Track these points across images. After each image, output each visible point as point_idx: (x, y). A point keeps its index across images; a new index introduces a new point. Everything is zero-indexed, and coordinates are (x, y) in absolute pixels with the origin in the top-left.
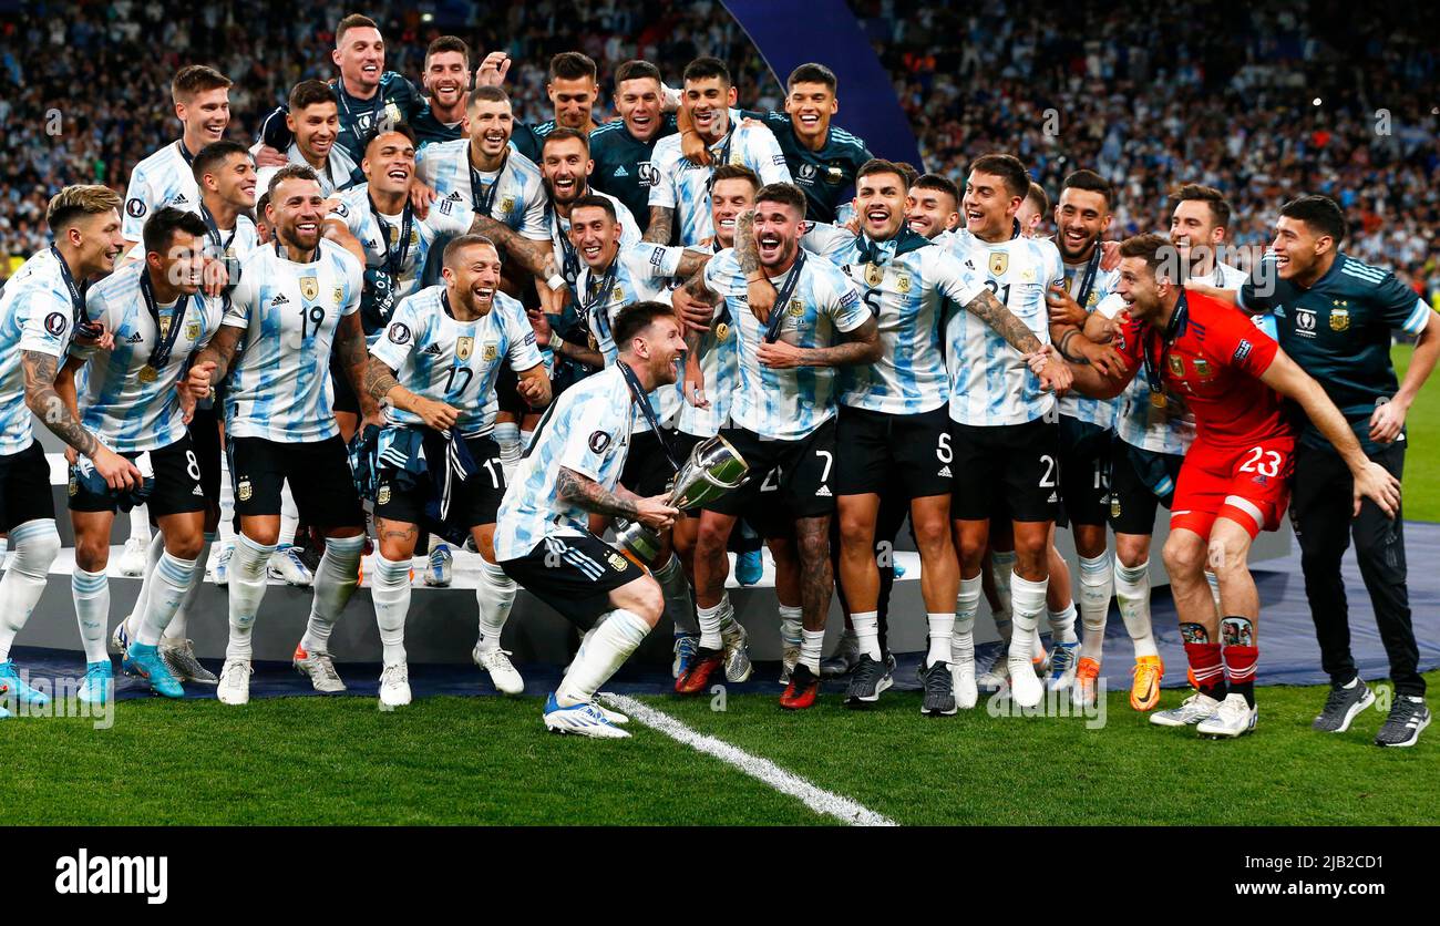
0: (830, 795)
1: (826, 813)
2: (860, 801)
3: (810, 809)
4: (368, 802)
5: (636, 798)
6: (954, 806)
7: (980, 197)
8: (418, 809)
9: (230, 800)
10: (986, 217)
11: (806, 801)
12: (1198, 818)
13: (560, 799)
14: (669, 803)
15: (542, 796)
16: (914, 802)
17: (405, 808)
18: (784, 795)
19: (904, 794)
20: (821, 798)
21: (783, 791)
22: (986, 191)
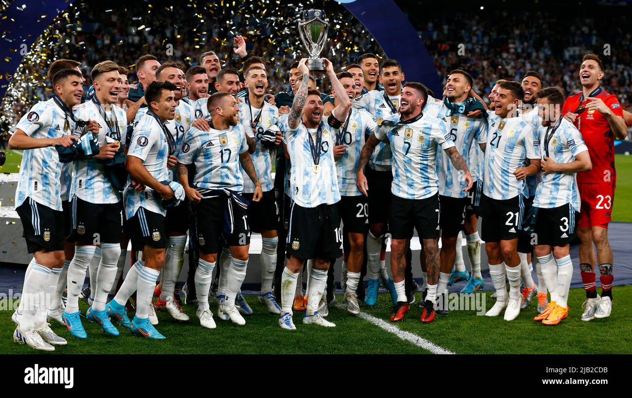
0: (407, 332)
1: (406, 340)
2: (419, 335)
3: (400, 338)
4: (227, 337)
5: (331, 335)
6: (455, 336)
7: (501, 98)
8: (246, 340)
9: (173, 337)
10: (502, 108)
11: (398, 335)
12: (550, 340)
13: (302, 335)
14: (344, 336)
15: (295, 334)
16: (440, 335)
17: (242, 339)
18: (389, 333)
19: (436, 332)
20: (404, 334)
21: (389, 331)
22: (503, 96)
